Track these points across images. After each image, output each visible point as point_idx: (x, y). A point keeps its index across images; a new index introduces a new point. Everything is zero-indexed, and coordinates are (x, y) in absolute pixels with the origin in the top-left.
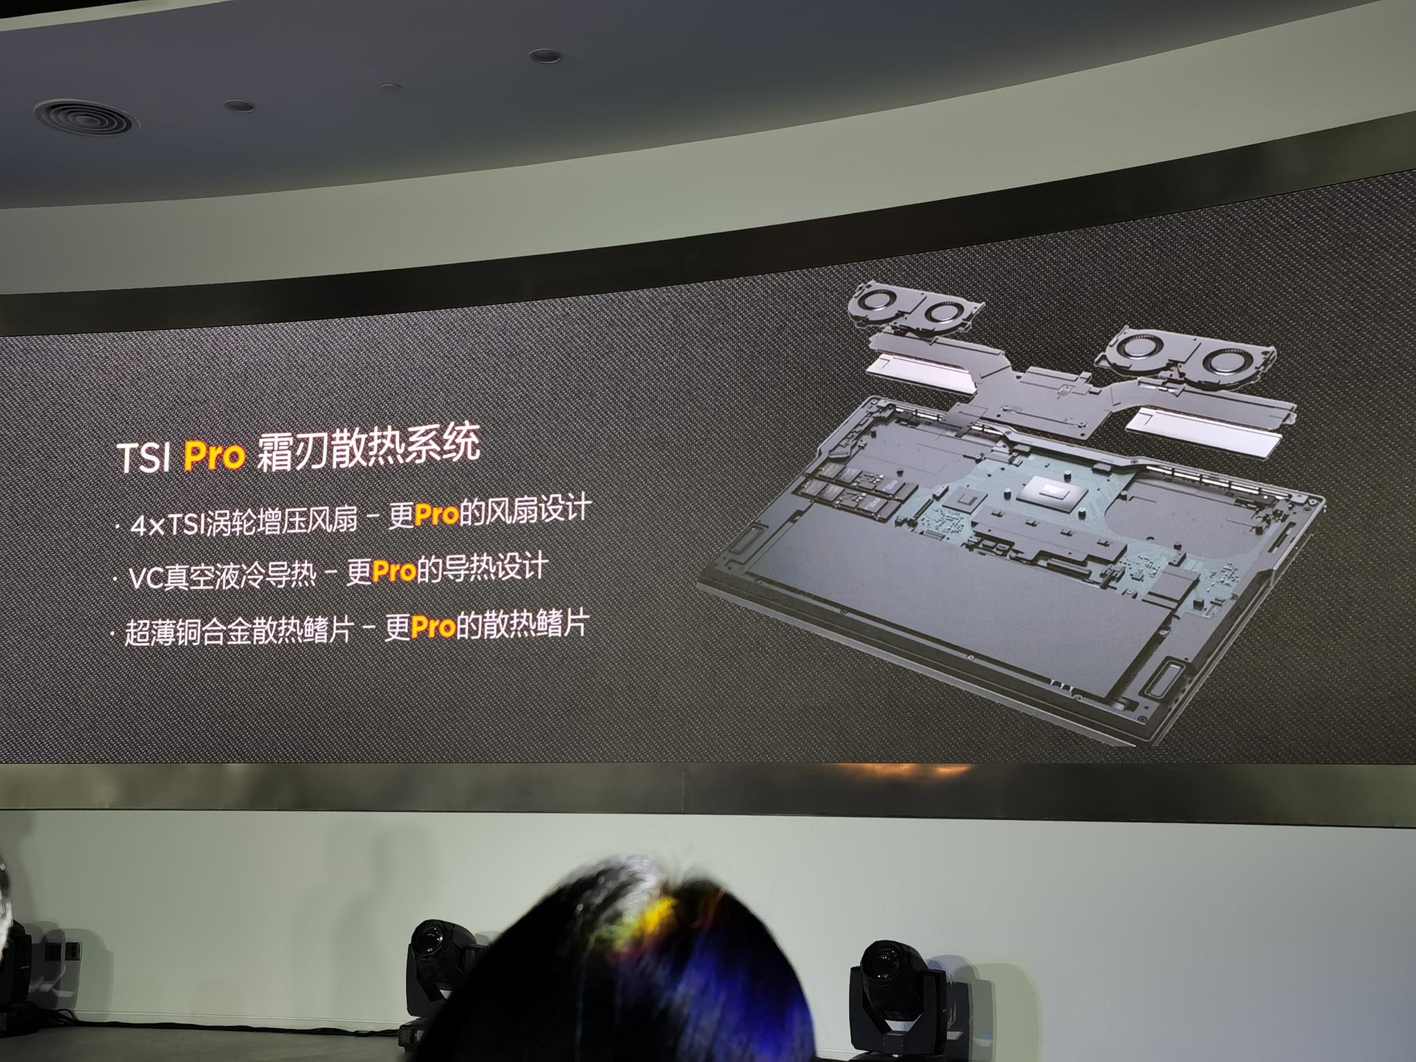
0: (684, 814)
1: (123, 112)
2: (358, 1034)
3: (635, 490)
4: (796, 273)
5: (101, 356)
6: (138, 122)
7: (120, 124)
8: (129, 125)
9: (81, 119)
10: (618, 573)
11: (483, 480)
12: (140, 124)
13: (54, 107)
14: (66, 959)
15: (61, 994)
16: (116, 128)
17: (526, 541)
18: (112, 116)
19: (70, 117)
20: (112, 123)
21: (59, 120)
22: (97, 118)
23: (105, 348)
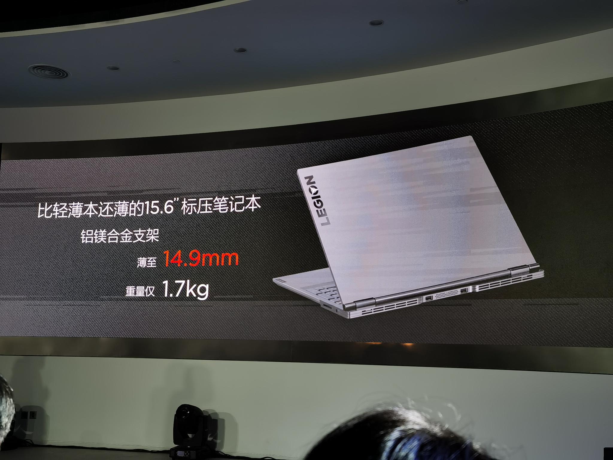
0: (292, 362)
1: (64, 69)
2: (152, 452)
3: (273, 227)
4: (342, 140)
5: (52, 168)
6: (70, 73)
7: (63, 75)
8: (67, 75)
9: (47, 72)
10: (266, 261)
11: (210, 222)
12: (71, 75)
13: (36, 67)
14: (30, 418)
15: (28, 433)
16: (61, 76)
17: (228, 247)
18: (60, 71)
19: (42, 71)
20: (60, 74)
21: (38, 73)
22: (53, 72)
23: (54, 165)
